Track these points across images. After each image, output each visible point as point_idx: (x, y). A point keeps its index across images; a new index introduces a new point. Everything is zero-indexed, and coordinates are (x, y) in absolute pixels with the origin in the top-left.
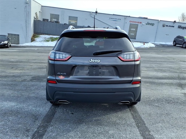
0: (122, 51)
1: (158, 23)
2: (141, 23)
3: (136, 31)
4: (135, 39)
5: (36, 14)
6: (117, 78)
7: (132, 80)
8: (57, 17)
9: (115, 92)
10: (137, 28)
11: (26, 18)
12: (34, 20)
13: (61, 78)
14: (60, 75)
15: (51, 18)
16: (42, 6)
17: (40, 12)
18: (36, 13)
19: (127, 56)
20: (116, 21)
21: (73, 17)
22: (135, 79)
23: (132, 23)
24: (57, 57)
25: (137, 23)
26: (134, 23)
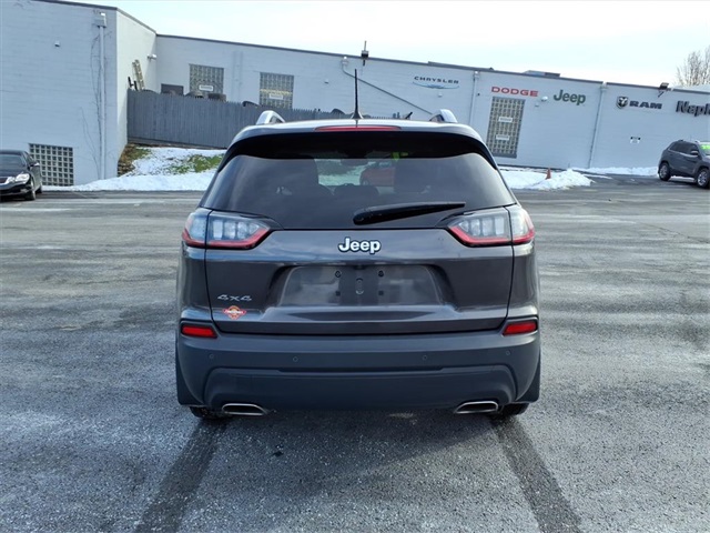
0: (462, 206)
1: (601, 92)
2: (533, 94)
3: (517, 126)
4: (515, 156)
5: (136, 65)
6: (448, 313)
7: (506, 318)
8: (216, 75)
9: (439, 368)
10: (519, 115)
11: (99, 84)
12: (129, 91)
13: (234, 314)
14: (227, 304)
15: (193, 82)
16: (158, 35)
17: (150, 58)
18: (137, 61)
19: (481, 227)
20: (438, 87)
21: (275, 75)
22: (514, 312)
23: (500, 95)
24: (218, 235)
25: (519, 96)
26: (509, 96)
